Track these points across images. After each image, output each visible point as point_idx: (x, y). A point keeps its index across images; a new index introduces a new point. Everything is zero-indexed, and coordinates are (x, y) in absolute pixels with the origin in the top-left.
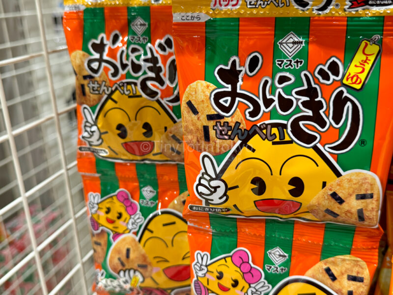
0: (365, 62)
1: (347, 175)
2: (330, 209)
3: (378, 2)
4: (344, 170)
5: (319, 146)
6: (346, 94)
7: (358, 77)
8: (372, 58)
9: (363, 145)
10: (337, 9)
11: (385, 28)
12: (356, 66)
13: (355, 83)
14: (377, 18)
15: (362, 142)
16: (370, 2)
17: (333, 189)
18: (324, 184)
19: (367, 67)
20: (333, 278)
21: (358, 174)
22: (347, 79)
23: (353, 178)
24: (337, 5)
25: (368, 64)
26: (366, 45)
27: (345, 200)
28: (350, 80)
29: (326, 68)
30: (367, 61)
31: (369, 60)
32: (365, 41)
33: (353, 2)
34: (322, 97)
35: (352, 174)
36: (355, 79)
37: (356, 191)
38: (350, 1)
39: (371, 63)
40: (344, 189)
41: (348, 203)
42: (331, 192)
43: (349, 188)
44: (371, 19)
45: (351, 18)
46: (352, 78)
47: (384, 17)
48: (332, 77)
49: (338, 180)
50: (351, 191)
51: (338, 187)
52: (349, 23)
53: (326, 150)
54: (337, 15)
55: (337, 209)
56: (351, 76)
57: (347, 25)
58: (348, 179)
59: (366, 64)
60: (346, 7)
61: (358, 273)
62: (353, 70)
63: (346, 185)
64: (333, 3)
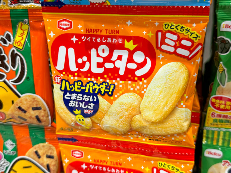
0: (23, 34)
1: (24, 96)
2: (20, 116)
3: (25, 1)
4: (22, 94)
5: (7, 80)
6: (16, 52)
7: (20, 43)
8: (26, 32)
9: (28, 80)
10: (5, 5)
11: (29, 15)
12: (19, 36)
13: (19, 46)
14: (24, 10)
15: (28, 78)
16: (21, 1)
17: (18, 104)
18: (13, 102)
19: (24, 37)
20: (39, 157)
21: (29, 96)
22: (15, 44)
23: (27, 98)
24: (4, 3)
25: (24, 35)
26: (22, 24)
27: (27, 111)
28: (17, 44)
29: (4, 38)
30: (24, 34)
31: (25, 33)
32: (21, 23)
33: (12, 2)
34: (5, 53)
35: (26, 96)
36: (19, 43)
37: (31, 105)
38: (10, 1)
39: (26, 34)
40: (24, 104)
41: (29, 112)
42: (18, 107)
43: (27, 104)
44: (22, 10)
45: (12, 10)
46: (17, 43)
47: (28, 9)
48: (8, 42)
49: (19, 99)
50: (28, 105)
51: (21, 104)
52: (11, 13)
53: (10, 83)
54: (5, 8)
55: (24, 116)
56: (17, 42)
57: (10, 14)
58: (25, 99)
59: (23, 35)
60: (9, 4)
61: (51, 153)
62: (18, 38)
63: (25, 102)
64: (2, 2)
